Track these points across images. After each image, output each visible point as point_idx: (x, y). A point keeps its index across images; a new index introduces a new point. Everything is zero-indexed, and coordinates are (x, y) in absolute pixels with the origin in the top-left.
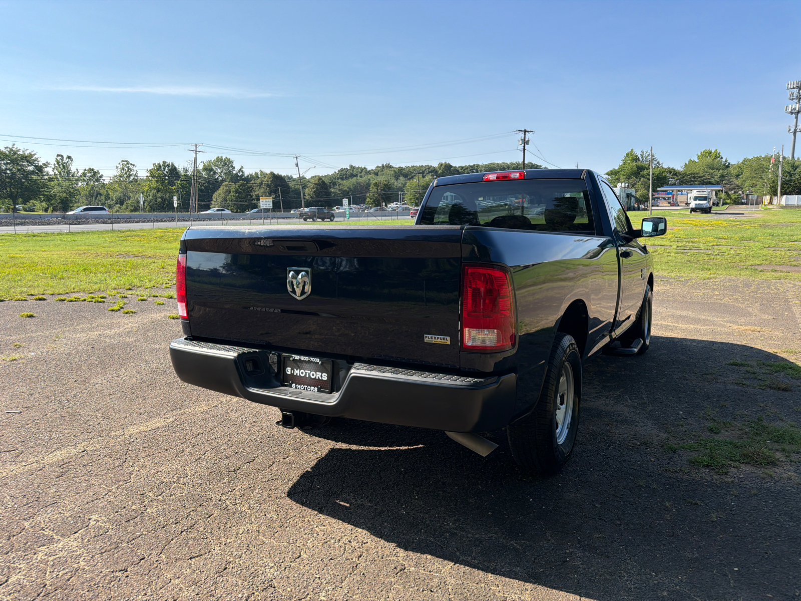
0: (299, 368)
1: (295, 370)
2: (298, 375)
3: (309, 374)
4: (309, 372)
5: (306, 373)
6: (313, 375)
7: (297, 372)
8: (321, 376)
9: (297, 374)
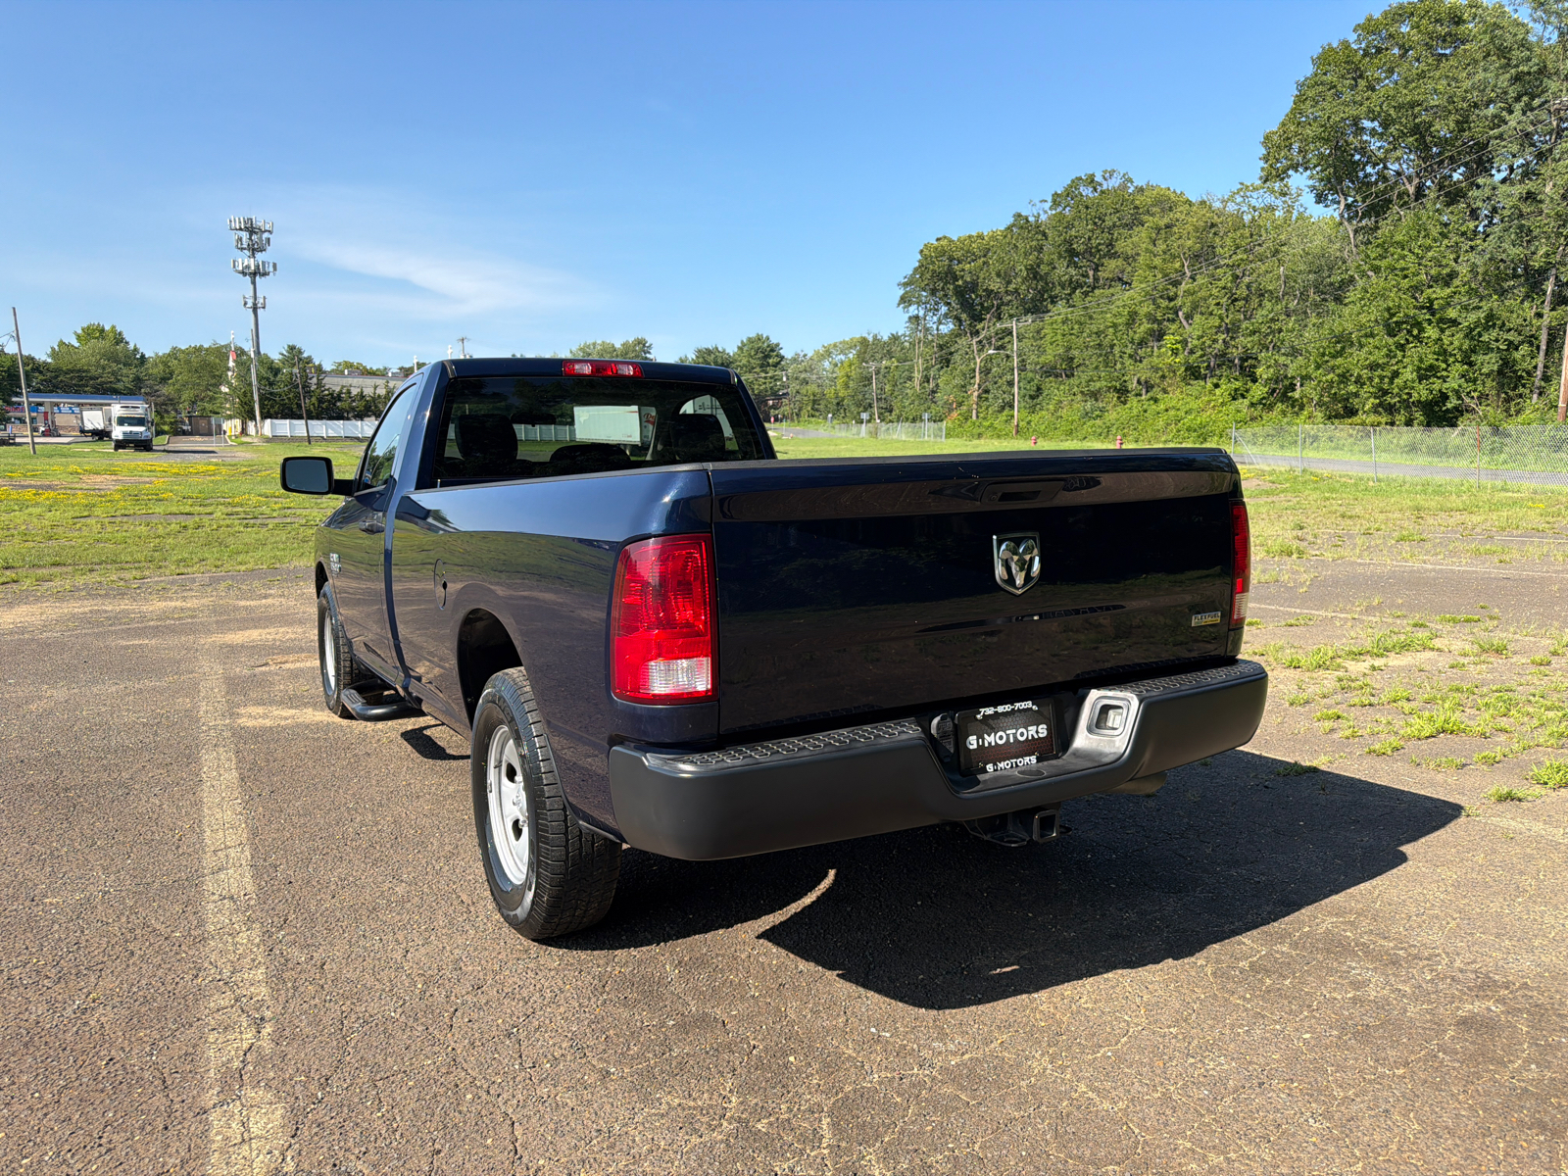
0: (993, 730)
1: (986, 736)
2: (993, 744)
3: (1015, 735)
4: (1014, 731)
5: (1008, 736)
6: (1022, 734)
7: (990, 739)
8: (1037, 732)
9: (990, 743)
